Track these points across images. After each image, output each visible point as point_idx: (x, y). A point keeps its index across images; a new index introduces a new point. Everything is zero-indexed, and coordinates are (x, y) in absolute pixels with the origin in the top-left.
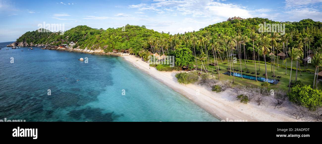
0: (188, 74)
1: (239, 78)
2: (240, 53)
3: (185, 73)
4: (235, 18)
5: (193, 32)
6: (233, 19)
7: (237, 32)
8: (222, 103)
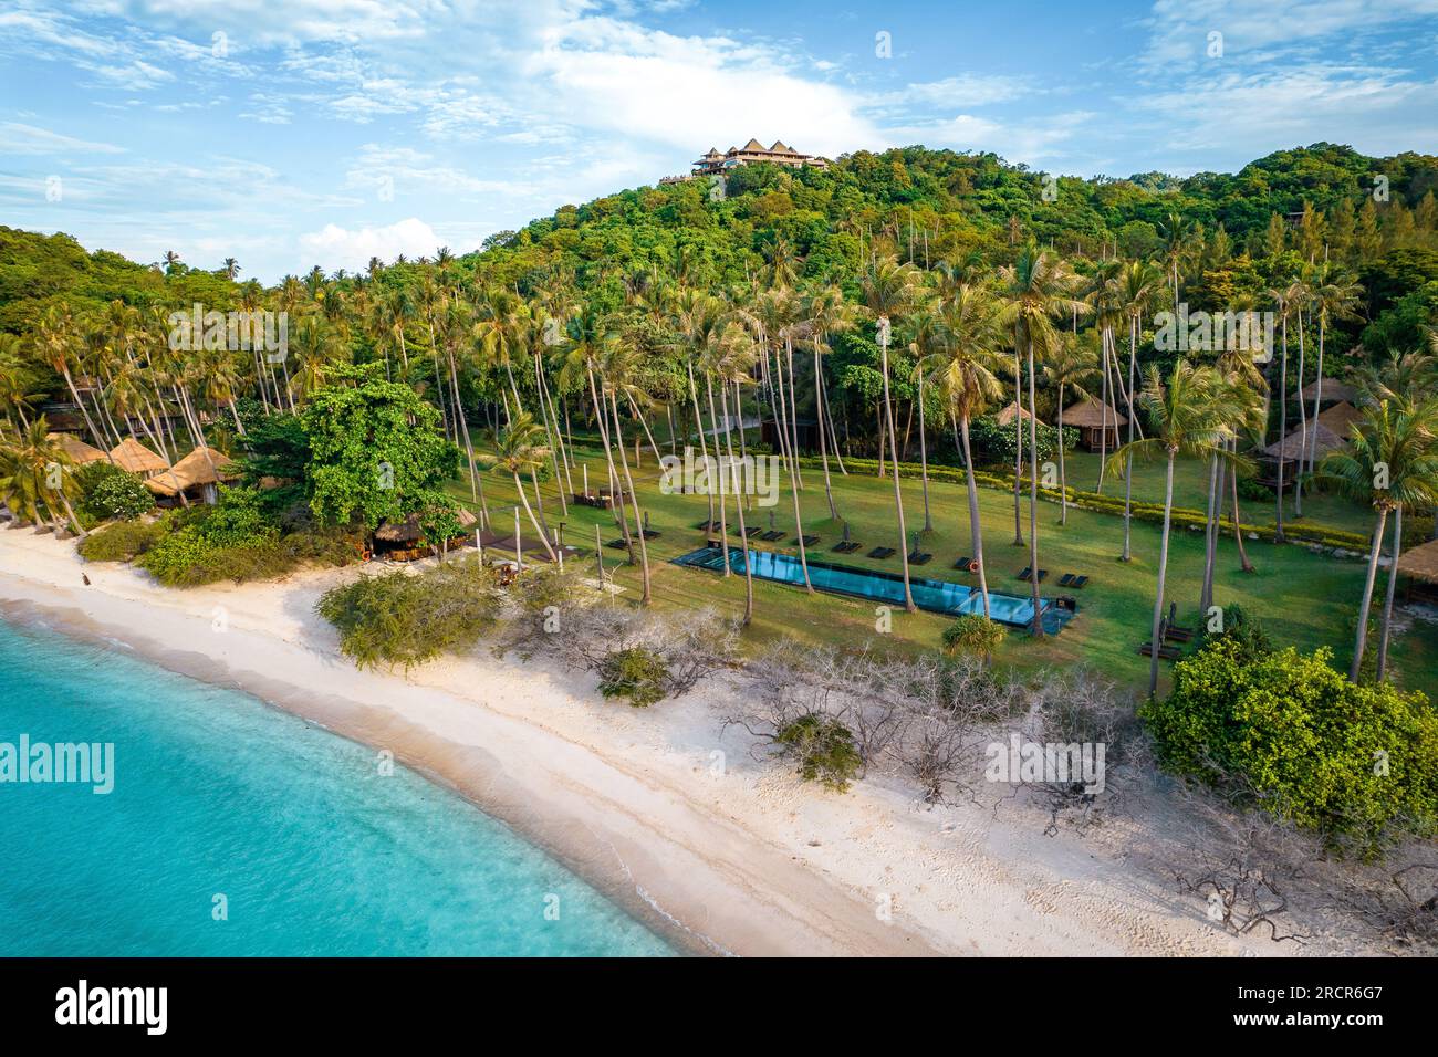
0: (417, 579)
1: (786, 591)
2: (788, 408)
3: (399, 577)
4: (751, 149)
5: (440, 264)
6: (739, 159)
7: (765, 257)
8: (677, 790)
